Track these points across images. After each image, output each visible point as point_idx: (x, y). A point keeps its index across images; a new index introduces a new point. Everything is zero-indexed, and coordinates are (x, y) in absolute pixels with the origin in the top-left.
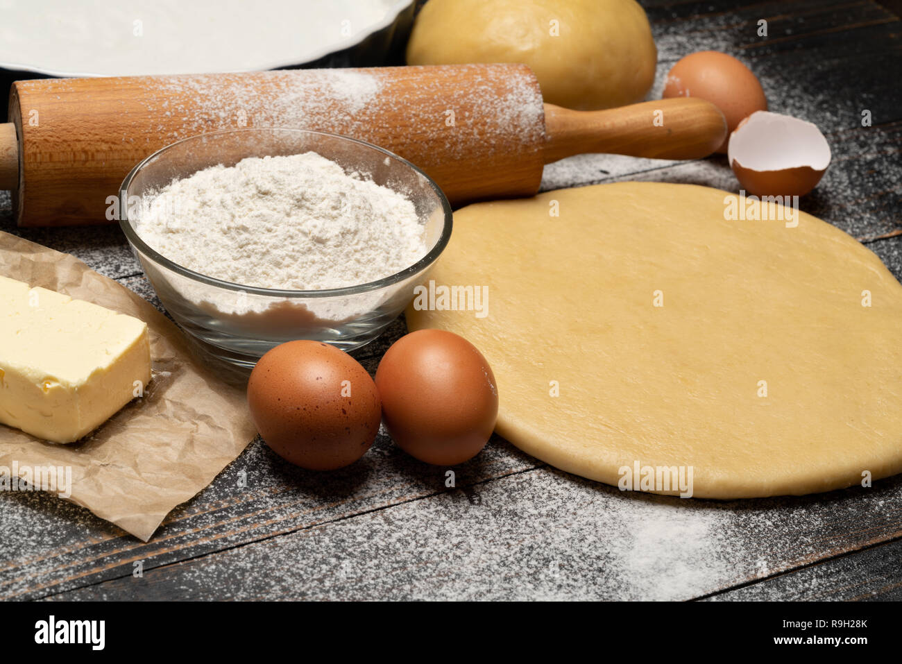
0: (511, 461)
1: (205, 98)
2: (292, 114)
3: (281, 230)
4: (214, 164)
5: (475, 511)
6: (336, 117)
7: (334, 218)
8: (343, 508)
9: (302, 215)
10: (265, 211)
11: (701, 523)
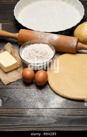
0: (48, 86)
1: (38, 35)
2: (47, 39)
3: (33, 55)
4: (37, 43)
5: (40, 91)
6: (52, 41)
7: (40, 54)
8: (27, 87)
9: (37, 53)
10: (33, 52)
11: (62, 100)
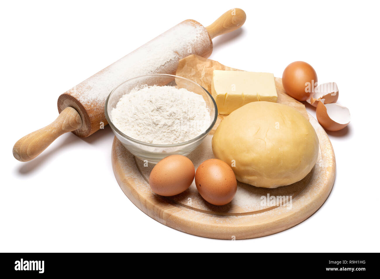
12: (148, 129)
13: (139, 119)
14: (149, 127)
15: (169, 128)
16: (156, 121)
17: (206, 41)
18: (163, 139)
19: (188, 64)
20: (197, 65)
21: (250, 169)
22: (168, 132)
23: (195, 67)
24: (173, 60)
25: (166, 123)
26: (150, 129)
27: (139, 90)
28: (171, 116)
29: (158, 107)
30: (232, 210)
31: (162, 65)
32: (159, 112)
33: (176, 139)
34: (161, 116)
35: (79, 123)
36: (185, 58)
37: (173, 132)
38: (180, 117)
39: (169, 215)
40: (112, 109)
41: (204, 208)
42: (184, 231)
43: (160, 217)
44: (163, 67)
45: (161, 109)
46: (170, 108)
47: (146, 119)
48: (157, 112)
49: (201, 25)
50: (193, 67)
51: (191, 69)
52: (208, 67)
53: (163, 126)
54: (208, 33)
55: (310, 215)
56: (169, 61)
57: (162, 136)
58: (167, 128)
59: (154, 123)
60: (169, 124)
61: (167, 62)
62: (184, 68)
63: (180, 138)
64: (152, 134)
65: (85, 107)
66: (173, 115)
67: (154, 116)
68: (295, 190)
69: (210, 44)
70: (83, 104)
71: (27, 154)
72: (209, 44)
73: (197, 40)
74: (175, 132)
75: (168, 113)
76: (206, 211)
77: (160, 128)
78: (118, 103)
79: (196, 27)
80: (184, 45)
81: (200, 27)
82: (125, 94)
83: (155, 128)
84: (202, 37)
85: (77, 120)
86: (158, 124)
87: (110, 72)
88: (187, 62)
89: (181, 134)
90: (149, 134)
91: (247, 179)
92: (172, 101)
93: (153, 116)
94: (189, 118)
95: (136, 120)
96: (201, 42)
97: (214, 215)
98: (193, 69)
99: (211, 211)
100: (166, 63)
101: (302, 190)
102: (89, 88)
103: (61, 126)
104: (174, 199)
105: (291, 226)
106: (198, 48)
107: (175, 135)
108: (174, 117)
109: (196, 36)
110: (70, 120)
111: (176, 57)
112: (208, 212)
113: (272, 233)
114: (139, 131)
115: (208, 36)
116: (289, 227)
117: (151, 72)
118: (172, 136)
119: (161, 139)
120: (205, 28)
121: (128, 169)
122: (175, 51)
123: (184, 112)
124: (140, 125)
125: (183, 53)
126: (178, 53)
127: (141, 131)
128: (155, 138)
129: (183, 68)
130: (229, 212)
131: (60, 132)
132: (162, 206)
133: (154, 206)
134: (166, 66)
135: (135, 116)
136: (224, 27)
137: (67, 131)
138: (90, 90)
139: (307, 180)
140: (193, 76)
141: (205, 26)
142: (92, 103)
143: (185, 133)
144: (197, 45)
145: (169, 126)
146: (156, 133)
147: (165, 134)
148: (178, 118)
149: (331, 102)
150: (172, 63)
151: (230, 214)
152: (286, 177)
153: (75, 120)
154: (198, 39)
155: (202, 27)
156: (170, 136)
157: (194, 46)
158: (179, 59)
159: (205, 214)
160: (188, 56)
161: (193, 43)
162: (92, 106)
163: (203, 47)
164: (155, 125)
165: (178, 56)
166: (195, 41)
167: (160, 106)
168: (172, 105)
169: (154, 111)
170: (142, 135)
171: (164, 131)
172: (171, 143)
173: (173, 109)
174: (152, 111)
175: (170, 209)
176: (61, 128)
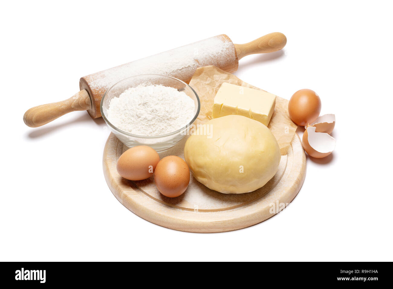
12: (131, 120)
13: (127, 109)
14: (133, 119)
15: (149, 122)
16: (139, 114)
17: (231, 56)
18: (141, 131)
19: (205, 73)
20: (214, 75)
21: (202, 170)
22: (146, 125)
23: (211, 77)
24: (191, 66)
25: (147, 117)
26: (132, 120)
27: (146, 86)
28: (153, 112)
29: (144, 102)
30: (180, 203)
31: (179, 69)
32: (144, 107)
33: (151, 133)
34: (145, 111)
35: (88, 104)
36: (204, 67)
37: (151, 126)
38: (161, 115)
39: (125, 196)
40: (113, 98)
41: (158, 197)
42: (134, 213)
43: (119, 196)
44: (180, 72)
45: (147, 105)
46: (155, 105)
47: (132, 111)
48: (143, 106)
49: (231, 41)
50: (209, 76)
51: (207, 78)
52: (224, 79)
53: (144, 119)
54: (235, 49)
55: (255, 224)
56: (187, 67)
57: (141, 128)
58: (146, 122)
59: (137, 116)
60: (150, 118)
61: (185, 67)
62: (201, 76)
63: (156, 132)
64: (134, 125)
65: (93, 92)
66: (154, 111)
67: (140, 109)
68: (246, 200)
69: (235, 59)
70: (92, 89)
71: (32, 121)
72: (233, 59)
73: (221, 53)
74: (152, 127)
75: (151, 109)
76: (158, 200)
77: (141, 120)
78: (122, 94)
79: (224, 42)
80: (206, 56)
81: (228, 42)
82: (132, 87)
83: (137, 120)
84: (228, 51)
85: (86, 102)
86: (140, 117)
87: (127, 66)
88: (205, 71)
89: (157, 129)
90: (131, 123)
91: (201, 179)
92: (159, 100)
93: (138, 109)
94: (169, 117)
95: (125, 110)
96: (225, 56)
97: (163, 205)
98: (209, 78)
99: (162, 201)
100: (183, 68)
101: (253, 202)
102: (103, 76)
103: (72, 103)
104: (137, 184)
105: (228, 230)
106: (221, 61)
107: (152, 129)
108: (155, 113)
109: (222, 49)
110: (80, 100)
111: (195, 65)
112: (159, 200)
113: (208, 231)
114: (123, 120)
115: (234, 52)
116: (226, 230)
117: (166, 74)
118: (149, 130)
119: (139, 130)
120: (233, 45)
121: (113, 151)
122: (196, 59)
123: (166, 111)
124: (126, 115)
125: (203, 62)
126: (198, 62)
127: (125, 120)
128: (134, 128)
129: (199, 75)
130: (177, 205)
131: (70, 109)
132: (124, 187)
133: (117, 186)
134: (183, 71)
135: (126, 106)
136: (259, 47)
137: (76, 109)
138: (103, 78)
139: (261, 194)
140: (208, 84)
141: (234, 43)
142: (100, 90)
143: (161, 129)
144: (220, 58)
145: (149, 121)
146: (137, 124)
147: (144, 126)
148: (159, 115)
149: (323, 131)
150: (190, 69)
151: (178, 207)
152: (233, 185)
153: (85, 101)
154: (223, 53)
155: (231, 42)
156: (147, 129)
157: (216, 58)
158: (198, 67)
159: (157, 202)
160: (208, 65)
161: (216, 55)
162: (100, 92)
163: (226, 60)
164: (137, 117)
165: (198, 64)
166: (219, 54)
167: (147, 101)
168: (158, 103)
169: (141, 105)
170: (125, 123)
171: (144, 123)
172: (146, 135)
173: (157, 107)
174: (139, 105)
175: (128, 191)
176: (70, 105)
